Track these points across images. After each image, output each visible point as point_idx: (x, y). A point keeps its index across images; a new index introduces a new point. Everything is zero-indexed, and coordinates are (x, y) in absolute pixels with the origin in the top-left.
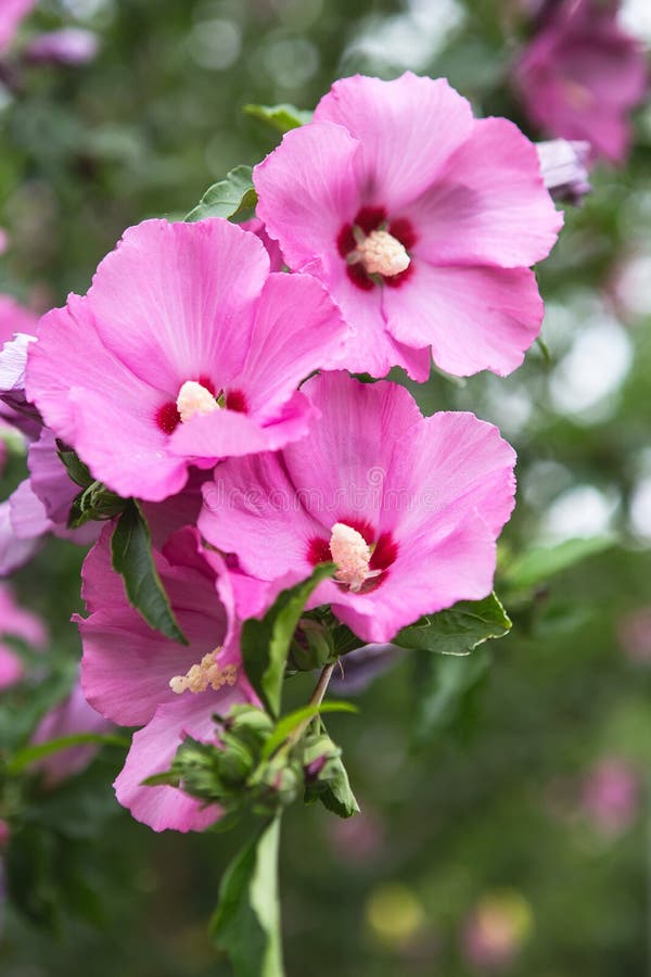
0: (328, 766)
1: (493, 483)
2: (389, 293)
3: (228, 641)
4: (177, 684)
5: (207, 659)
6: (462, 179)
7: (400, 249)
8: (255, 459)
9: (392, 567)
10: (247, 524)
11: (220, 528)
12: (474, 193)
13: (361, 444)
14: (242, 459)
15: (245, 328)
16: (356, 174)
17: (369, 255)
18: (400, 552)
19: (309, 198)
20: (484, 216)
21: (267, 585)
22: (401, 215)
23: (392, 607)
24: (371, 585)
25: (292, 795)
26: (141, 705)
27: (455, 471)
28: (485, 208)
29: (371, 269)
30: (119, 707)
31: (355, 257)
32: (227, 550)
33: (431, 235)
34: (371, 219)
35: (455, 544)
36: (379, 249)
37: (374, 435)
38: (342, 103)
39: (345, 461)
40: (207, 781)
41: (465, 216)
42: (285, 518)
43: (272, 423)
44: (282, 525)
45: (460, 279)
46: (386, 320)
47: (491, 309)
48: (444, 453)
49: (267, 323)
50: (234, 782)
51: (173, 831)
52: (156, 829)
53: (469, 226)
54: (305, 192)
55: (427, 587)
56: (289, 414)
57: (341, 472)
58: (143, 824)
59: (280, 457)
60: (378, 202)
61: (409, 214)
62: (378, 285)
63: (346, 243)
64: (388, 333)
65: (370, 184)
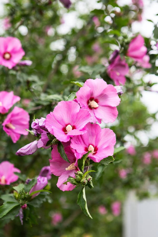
0: (91, 180)
1: (112, 139)
2: (95, 110)
3: (76, 162)
4: (67, 169)
5: (71, 165)
6: (105, 93)
7: (97, 104)
8: (78, 136)
9: (97, 151)
10: (76, 145)
11: (73, 146)
12: (107, 95)
13: (92, 133)
14: (76, 136)
15: (76, 116)
16: (90, 93)
17: (92, 104)
18: (98, 149)
19: (84, 97)
20: (109, 99)
21: (81, 154)
22: (96, 98)
23: (99, 157)
24: (94, 154)
25: (87, 183)
26: (60, 173)
27: (107, 137)
28: (109, 98)
29: (92, 107)
30: (56, 173)
31: (89, 104)
32: (75, 149)
33: (101, 101)
34: (92, 99)
35: (108, 148)
36: (94, 104)
37: (94, 132)
38: (88, 83)
39: (90, 136)
40: (74, 182)
41: (106, 99)
42: (81, 144)
43: (81, 130)
44: (81, 145)
45: (105, 108)
46: (95, 114)
47: (110, 113)
48: (105, 134)
49: (79, 116)
50: (79, 182)
51: (66, 191)
52: (63, 191)
53: (107, 100)
54: (83, 96)
55: (104, 154)
56: (84, 129)
57: (89, 137)
58: (61, 190)
59: (81, 136)
60: (93, 96)
61: (97, 98)
62: (93, 109)
63: (88, 102)
64: (95, 116)
65: (92, 94)
